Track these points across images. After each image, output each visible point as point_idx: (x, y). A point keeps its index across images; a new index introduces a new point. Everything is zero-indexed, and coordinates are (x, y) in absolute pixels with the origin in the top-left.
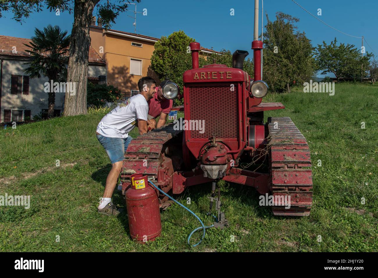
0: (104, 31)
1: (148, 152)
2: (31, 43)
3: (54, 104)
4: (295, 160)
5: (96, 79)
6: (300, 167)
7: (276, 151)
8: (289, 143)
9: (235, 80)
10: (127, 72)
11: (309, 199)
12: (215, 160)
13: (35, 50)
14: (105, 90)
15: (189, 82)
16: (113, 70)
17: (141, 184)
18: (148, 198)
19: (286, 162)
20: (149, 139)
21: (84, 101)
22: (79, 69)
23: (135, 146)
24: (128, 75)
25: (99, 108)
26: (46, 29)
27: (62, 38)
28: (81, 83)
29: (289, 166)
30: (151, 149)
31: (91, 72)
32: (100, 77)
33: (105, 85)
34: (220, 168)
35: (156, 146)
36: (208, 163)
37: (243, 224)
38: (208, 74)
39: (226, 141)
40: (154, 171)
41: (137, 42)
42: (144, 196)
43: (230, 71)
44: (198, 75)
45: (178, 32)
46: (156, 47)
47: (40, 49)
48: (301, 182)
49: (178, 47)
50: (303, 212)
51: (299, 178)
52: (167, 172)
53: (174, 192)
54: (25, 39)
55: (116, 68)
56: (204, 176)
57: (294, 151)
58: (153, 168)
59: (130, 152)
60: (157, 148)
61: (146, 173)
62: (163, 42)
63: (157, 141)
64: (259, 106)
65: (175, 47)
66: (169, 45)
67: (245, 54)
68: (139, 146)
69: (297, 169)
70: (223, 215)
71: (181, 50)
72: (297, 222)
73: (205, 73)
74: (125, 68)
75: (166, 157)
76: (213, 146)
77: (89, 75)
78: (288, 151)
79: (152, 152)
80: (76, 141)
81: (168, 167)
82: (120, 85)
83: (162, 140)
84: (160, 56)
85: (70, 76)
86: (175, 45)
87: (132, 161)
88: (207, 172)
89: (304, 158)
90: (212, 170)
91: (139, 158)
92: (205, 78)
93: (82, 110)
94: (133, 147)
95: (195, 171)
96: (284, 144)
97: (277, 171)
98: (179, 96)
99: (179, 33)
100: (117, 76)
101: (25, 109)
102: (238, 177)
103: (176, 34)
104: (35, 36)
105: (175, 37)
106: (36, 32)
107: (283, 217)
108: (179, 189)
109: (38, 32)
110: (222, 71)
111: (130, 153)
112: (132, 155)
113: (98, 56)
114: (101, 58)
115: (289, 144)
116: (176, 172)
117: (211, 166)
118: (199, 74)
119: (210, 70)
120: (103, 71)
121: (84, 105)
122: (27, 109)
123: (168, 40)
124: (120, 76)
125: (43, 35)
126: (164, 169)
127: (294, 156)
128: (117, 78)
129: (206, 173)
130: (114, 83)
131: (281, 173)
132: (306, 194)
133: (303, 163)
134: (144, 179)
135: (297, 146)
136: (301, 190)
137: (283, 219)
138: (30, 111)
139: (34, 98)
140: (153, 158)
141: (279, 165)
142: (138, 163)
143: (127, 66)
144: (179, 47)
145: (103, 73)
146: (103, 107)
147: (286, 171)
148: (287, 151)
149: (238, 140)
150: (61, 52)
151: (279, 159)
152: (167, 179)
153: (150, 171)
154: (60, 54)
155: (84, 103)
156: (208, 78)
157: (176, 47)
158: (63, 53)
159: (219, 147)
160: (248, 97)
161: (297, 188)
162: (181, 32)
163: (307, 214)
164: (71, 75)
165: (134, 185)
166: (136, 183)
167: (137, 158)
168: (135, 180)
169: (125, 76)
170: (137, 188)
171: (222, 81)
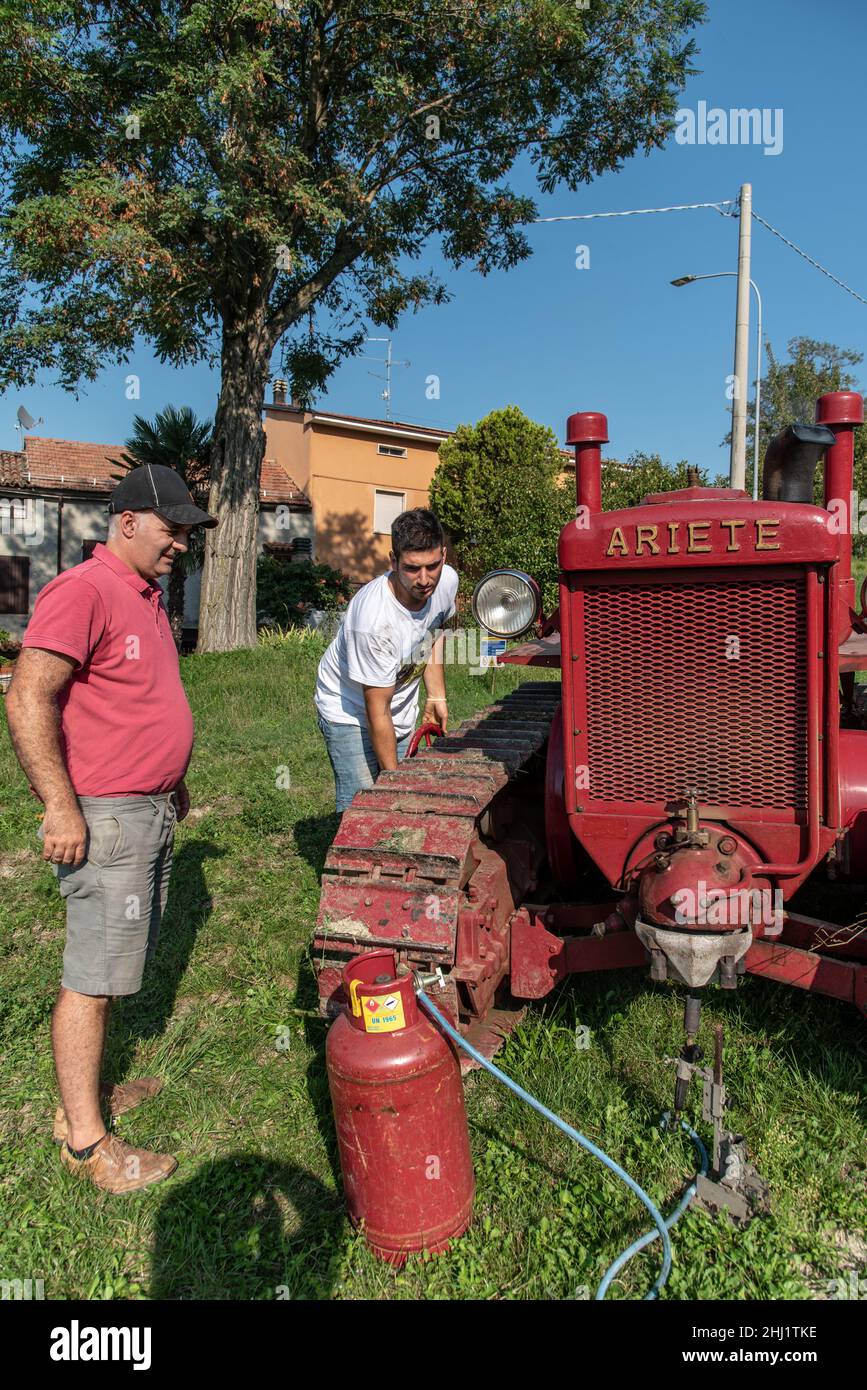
0: (308, 418)
1: (418, 850)
2: (124, 456)
3: (182, 615)
5: (286, 548)
9: (794, 556)
10: (363, 526)
14: (310, 577)
15: (584, 566)
16: (328, 523)
17: (385, 1014)
18: (418, 1077)
20: (420, 793)
21: (249, 610)
22: (234, 523)
23: (368, 821)
24: (368, 535)
25: (289, 630)
26: (160, 419)
27: (199, 441)
28: (240, 562)
30: (428, 840)
31: (272, 533)
32: (297, 541)
33: (309, 564)
34: (726, 947)
35: (450, 824)
36: (672, 922)
38: (670, 530)
39: (744, 819)
40: (440, 932)
41: (393, 442)
42: (398, 1069)
43: (774, 517)
44: (625, 536)
45: (502, 411)
46: (445, 454)
49: (503, 453)
52: (492, 919)
53: (516, 992)
55: (335, 516)
56: (653, 975)
60: (451, 834)
61: (409, 942)
62: (463, 440)
63: (450, 805)
65: (494, 455)
66: (480, 446)
68: (381, 821)
71: (511, 461)
73: (655, 529)
74: (360, 518)
75: (486, 849)
76: (689, 844)
77: (265, 537)
79: (434, 850)
80: (219, 729)
81: (493, 901)
82: (347, 564)
83: (471, 799)
84: (453, 481)
85: (211, 541)
86: (495, 446)
87: (354, 886)
88: (668, 959)
90: (689, 954)
91: (383, 875)
92: (656, 549)
93: (242, 636)
94: (362, 824)
95: (607, 932)
98: (537, 624)
99: (508, 412)
100: (337, 539)
103: (499, 415)
104: (133, 436)
105: (494, 424)
108: (537, 982)
109: (142, 426)
111: (349, 850)
112: (353, 858)
113: (293, 486)
114: (299, 489)
116: (523, 911)
117: (684, 936)
118: (631, 532)
121: (250, 622)
123: (475, 434)
124: (347, 540)
125: (153, 436)
126: (481, 908)
128: (339, 544)
129: (660, 963)
130: (330, 558)
140: (435, 876)
142: (377, 895)
143: (364, 512)
144: (507, 452)
145: (303, 533)
146: (300, 625)
150: (198, 477)
152: (490, 948)
153: (424, 934)
154: (196, 482)
155: (250, 615)
156: (671, 550)
157: (498, 454)
158: (201, 481)
159: (714, 845)
162: (512, 411)
165: (357, 1012)
166: (368, 1005)
167: (376, 876)
168: (361, 992)
169: (360, 540)
170: (371, 1027)
171: (734, 561)
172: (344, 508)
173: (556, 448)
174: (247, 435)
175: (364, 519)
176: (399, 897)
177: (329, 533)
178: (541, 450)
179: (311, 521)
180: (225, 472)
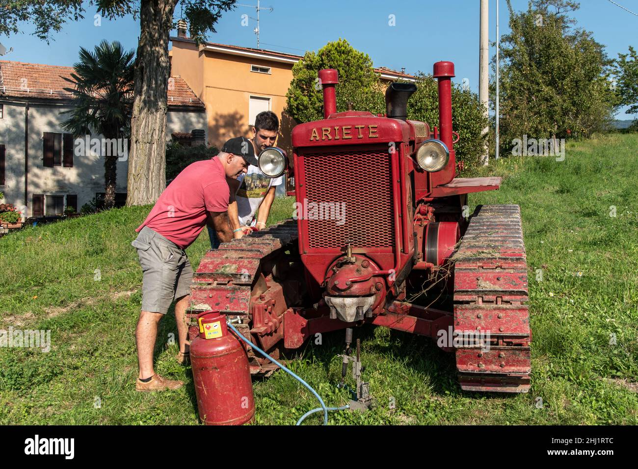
0: (201, 47)
1: (234, 272)
2: (73, 75)
3: (115, 183)
4: (497, 288)
5: (187, 136)
6: (507, 302)
7: (464, 271)
8: (489, 256)
9: (385, 139)
10: (241, 122)
11: (525, 361)
12: (349, 288)
13: (80, 86)
15: (301, 145)
16: (216, 120)
17: (214, 331)
18: (227, 355)
19: (480, 291)
20: (236, 250)
21: (161, 177)
22: (150, 121)
23: (212, 263)
24: (244, 128)
26: (98, 50)
27: (126, 64)
28: (155, 146)
29: (485, 300)
30: (238, 268)
31: (177, 126)
32: (194, 132)
33: (203, 147)
34: (359, 304)
35: (249, 262)
36: (337, 294)
37: (402, 404)
38: (335, 129)
39: (373, 252)
40: (242, 306)
41: (261, 63)
42: (219, 352)
43: (375, 124)
44: (318, 132)
46: (296, 71)
47: (88, 84)
48: (508, 329)
50: (517, 385)
51: (504, 321)
52: (271, 308)
53: (287, 345)
54: (66, 68)
55: (222, 116)
56: (331, 318)
57: (498, 270)
58: (241, 301)
59: (203, 272)
60: (249, 266)
61: (228, 310)
62: (309, 62)
63: (250, 254)
64: (449, 185)
67: (411, 89)
68: (218, 262)
69: (500, 305)
70: (365, 388)
72: (504, 405)
74: (238, 116)
75: (275, 282)
76: (347, 263)
77: (172, 130)
78: (485, 271)
79: (241, 272)
81: (273, 301)
83: (259, 251)
84: (303, 90)
85: (135, 133)
87: (205, 290)
88: (337, 310)
89: (515, 285)
90: (344, 306)
91: (218, 284)
92: (330, 137)
93: (157, 194)
94: (209, 264)
95: (319, 307)
96: (480, 259)
97: (462, 309)
100: (222, 131)
101: (68, 194)
102: (400, 320)
103: (333, 46)
106: (82, 55)
107: (482, 394)
108: (296, 340)
109: (85, 54)
110: (361, 125)
111: (203, 274)
112: (205, 278)
113: (192, 93)
114: (196, 96)
115: (489, 258)
116: (291, 310)
117: (342, 299)
119: (340, 124)
120: (199, 122)
121: (161, 186)
122: (71, 193)
123: (317, 58)
124: (229, 131)
125: (93, 60)
126: (265, 304)
127: (496, 279)
128: (224, 135)
129: (333, 312)
130: (217, 143)
131: (471, 311)
132: (517, 352)
133: (511, 293)
134: (219, 322)
135: (503, 261)
136: (508, 344)
137: (481, 398)
138: (76, 195)
139: (79, 175)
140: (241, 283)
141: (466, 298)
142: (215, 293)
143: (241, 112)
145: (199, 126)
147: (480, 308)
148: (483, 270)
149: (394, 251)
150: (126, 88)
151: (467, 286)
152: (270, 321)
153: (236, 308)
154: (124, 92)
155: (161, 181)
156: (336, 138)
158: (127, 91)
159: (359, 263)
160: (413, 171)
161: (501, 341)
162: (341, 43)
163: (524, 389)
164: (137, 131)
165: (202, 331)
166: (206, 327)
167: (215, 284)
168: (203, 322)
169: (239, 131)
170: (208, 336)
171: (361, 142)
172: (227, 110)
173: (371, 67)
174: (158, 64)
175: (242, 117)
176: (225, 293)
177: (217, 127)
178: (362, 69)
179: (204, 119)
180: (145, 88)
